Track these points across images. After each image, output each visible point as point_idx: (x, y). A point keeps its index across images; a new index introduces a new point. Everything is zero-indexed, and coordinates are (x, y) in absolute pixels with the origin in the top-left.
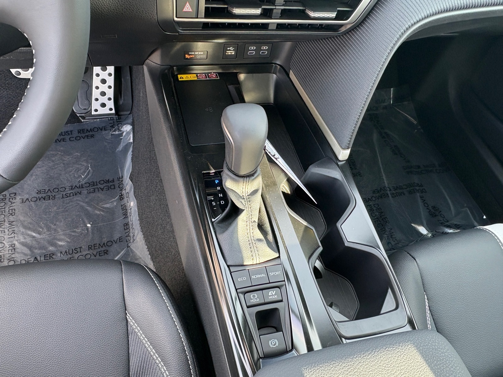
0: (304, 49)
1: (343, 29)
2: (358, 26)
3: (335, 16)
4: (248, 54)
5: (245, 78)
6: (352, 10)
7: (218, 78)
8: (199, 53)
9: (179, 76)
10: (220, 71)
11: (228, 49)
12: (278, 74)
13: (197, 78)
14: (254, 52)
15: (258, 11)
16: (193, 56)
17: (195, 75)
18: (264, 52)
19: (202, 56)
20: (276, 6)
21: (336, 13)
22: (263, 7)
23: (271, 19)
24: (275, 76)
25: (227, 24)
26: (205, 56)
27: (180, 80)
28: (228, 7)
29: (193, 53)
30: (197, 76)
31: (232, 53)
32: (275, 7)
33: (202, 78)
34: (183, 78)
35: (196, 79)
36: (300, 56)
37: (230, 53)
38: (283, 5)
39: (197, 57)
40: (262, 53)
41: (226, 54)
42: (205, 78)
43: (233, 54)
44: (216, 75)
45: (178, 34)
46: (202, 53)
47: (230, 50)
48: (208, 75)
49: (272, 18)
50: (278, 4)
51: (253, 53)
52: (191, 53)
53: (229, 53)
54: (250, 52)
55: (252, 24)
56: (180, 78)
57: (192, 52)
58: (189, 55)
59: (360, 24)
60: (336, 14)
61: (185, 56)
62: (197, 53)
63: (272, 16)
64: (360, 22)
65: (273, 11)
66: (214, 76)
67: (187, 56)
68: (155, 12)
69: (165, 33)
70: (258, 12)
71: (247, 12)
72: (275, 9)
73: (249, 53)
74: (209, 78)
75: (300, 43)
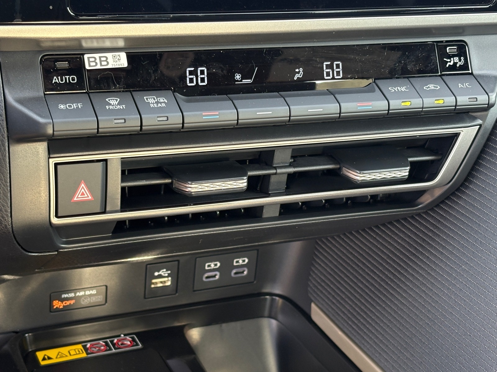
0: (336, 251)
1: (426, 199)
2: (458, 190)
3: (407, 174)
4: (204, 279)
5: (203, 337)
6: (440, 157)
7: (137, 345)
8: (88, 293)
9: (40, 355)
10: (140, 329)
11: (156, 274)
12: (280, 317)
13: (87, 354)
14: (218, 273)
15: (241, 183)
16: (72, 302)
17: (80, 347)
18: (240, 270)
19: (94, 300)
20: (275, 168)
21: (409, 168)
22: (250, 173)
23: (268, 195)
24: (274, 322)
25: (166, 218)
26: (100, 299)
27: (43, 363)
28: (172, 183)
29: (72, 295)
30: (84, 347)
31: (165, 282)
32: (274, 171)
33: (100, 350)
34: (49, 358)
35: (84, 355)
36: (332, 269)
37: (161, 282)
38: (291, 165)
39: (83, 303)
40: (236, 273)
41: (153, 286)
42: (106, 350)
43: (169, 283)
44: (133, 338)
45: (56, 253)
46: (94, 292)
47: (160, 276)
48: (112, 342)
49: (270, 194)
50: (278, 163)
51: (215, 276)
52: (65, 296)
53: (158, 283)
54: (206, 275)
55: (223, 212)
56: (44, 359)
57: (68, 293)
58: (62, 300)
59: (463, 185)
60: (408, 170)
61: (51, 305)
62: (82, 293)
63: (268, 190)
64: (462, 181)
65: (269, 179)
66: (129, 343)
67: (57, 304)
68: (6, 211)
69: (27, 253)
70: (241, 185)
71: (218, 188)
72: (276, 174)
73: (207, 277)
74: (115, 349)
75: (325, 241)
